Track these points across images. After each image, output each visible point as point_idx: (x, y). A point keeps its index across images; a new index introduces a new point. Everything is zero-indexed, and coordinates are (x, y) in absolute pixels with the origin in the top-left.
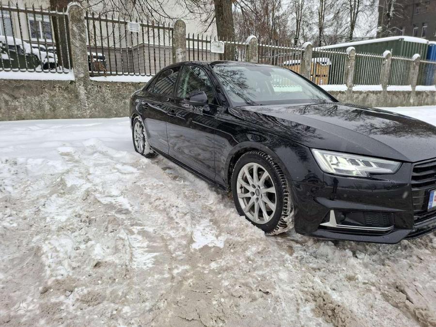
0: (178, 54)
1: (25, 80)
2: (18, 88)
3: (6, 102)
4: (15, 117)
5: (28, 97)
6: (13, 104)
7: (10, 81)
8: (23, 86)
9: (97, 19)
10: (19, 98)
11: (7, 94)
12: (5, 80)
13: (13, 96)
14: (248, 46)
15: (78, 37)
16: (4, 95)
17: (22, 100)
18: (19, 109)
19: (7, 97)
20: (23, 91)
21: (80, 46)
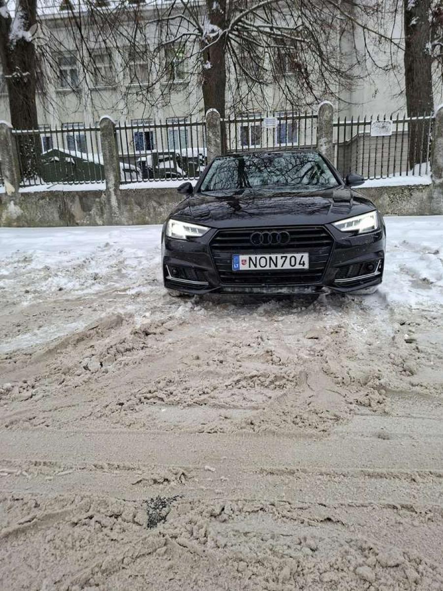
0: (321, 146)
1: (169, 188)
2: (163, 195)
3: (154, 208)
4: (160, 222)
5: (170, 204)
6: (159, 210)
7: (158, 189)
8: (167, 193)
9: (233, 122)
10: (163, 204)
11: (155, 201)
12: (154, 189)
13: (159, 203)
14: (434, 120)
15: (213, 142)
16: (153, 202)
17: (165, 206)
18: (163, 215)
19: (155, 204)
20: (166, 198)
21: (215, 152)
